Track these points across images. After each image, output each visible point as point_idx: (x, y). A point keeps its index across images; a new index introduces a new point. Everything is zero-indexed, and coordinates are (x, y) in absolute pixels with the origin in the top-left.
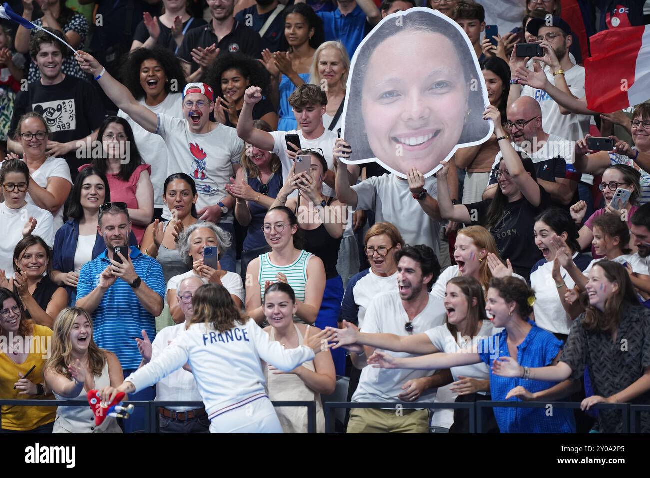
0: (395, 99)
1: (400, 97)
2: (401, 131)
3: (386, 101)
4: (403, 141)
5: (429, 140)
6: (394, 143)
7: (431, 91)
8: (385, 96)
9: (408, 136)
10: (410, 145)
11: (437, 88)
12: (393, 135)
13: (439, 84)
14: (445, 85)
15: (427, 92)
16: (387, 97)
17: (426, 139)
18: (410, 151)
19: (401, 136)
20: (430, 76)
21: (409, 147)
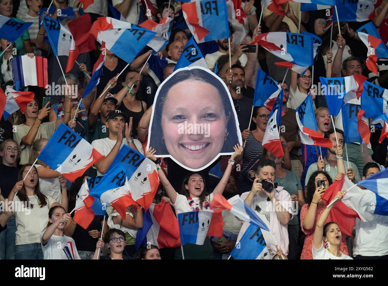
0: (182, 120)
1: (186, 120)
2: (186, 141)
3: (177, 121)
4: (187, 146)
5: (203, 148)
6: (181, 147)
7: (204, 118)
8: (176, 118)
9: (190, 144)
10: (191, 150)
11: (208, 117)
12: (180, 142)
13: (210, 115)
14: (213, 115)
15: (202, 119)
16: (177, 118)
17: (201, 147)
18: (191, 153)
19: (186, 144)
20: (204, 109)
21: (190, 151)
